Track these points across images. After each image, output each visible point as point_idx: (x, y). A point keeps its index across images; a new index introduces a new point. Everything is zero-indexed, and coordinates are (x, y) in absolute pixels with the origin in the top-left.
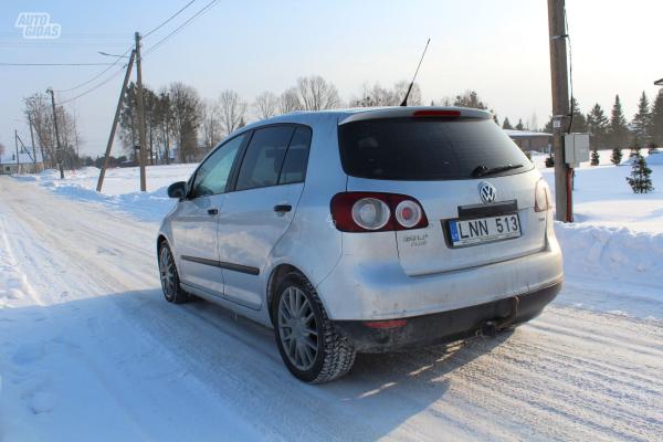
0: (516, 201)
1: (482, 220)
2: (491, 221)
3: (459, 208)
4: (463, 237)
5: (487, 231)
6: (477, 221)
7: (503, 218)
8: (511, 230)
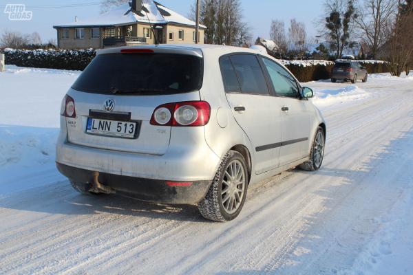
0: (130, 113)
1: (108, 121)
2: (114, 124)
3: (90, 110)
4: (93, 128)
5: (109, 129)
6: (105, 121)
7: (124, 123)
8: (127, 132)
